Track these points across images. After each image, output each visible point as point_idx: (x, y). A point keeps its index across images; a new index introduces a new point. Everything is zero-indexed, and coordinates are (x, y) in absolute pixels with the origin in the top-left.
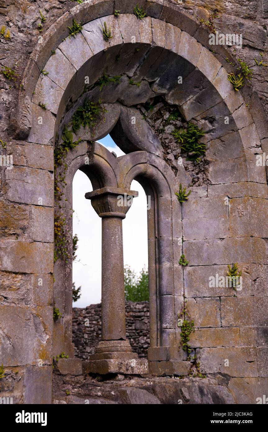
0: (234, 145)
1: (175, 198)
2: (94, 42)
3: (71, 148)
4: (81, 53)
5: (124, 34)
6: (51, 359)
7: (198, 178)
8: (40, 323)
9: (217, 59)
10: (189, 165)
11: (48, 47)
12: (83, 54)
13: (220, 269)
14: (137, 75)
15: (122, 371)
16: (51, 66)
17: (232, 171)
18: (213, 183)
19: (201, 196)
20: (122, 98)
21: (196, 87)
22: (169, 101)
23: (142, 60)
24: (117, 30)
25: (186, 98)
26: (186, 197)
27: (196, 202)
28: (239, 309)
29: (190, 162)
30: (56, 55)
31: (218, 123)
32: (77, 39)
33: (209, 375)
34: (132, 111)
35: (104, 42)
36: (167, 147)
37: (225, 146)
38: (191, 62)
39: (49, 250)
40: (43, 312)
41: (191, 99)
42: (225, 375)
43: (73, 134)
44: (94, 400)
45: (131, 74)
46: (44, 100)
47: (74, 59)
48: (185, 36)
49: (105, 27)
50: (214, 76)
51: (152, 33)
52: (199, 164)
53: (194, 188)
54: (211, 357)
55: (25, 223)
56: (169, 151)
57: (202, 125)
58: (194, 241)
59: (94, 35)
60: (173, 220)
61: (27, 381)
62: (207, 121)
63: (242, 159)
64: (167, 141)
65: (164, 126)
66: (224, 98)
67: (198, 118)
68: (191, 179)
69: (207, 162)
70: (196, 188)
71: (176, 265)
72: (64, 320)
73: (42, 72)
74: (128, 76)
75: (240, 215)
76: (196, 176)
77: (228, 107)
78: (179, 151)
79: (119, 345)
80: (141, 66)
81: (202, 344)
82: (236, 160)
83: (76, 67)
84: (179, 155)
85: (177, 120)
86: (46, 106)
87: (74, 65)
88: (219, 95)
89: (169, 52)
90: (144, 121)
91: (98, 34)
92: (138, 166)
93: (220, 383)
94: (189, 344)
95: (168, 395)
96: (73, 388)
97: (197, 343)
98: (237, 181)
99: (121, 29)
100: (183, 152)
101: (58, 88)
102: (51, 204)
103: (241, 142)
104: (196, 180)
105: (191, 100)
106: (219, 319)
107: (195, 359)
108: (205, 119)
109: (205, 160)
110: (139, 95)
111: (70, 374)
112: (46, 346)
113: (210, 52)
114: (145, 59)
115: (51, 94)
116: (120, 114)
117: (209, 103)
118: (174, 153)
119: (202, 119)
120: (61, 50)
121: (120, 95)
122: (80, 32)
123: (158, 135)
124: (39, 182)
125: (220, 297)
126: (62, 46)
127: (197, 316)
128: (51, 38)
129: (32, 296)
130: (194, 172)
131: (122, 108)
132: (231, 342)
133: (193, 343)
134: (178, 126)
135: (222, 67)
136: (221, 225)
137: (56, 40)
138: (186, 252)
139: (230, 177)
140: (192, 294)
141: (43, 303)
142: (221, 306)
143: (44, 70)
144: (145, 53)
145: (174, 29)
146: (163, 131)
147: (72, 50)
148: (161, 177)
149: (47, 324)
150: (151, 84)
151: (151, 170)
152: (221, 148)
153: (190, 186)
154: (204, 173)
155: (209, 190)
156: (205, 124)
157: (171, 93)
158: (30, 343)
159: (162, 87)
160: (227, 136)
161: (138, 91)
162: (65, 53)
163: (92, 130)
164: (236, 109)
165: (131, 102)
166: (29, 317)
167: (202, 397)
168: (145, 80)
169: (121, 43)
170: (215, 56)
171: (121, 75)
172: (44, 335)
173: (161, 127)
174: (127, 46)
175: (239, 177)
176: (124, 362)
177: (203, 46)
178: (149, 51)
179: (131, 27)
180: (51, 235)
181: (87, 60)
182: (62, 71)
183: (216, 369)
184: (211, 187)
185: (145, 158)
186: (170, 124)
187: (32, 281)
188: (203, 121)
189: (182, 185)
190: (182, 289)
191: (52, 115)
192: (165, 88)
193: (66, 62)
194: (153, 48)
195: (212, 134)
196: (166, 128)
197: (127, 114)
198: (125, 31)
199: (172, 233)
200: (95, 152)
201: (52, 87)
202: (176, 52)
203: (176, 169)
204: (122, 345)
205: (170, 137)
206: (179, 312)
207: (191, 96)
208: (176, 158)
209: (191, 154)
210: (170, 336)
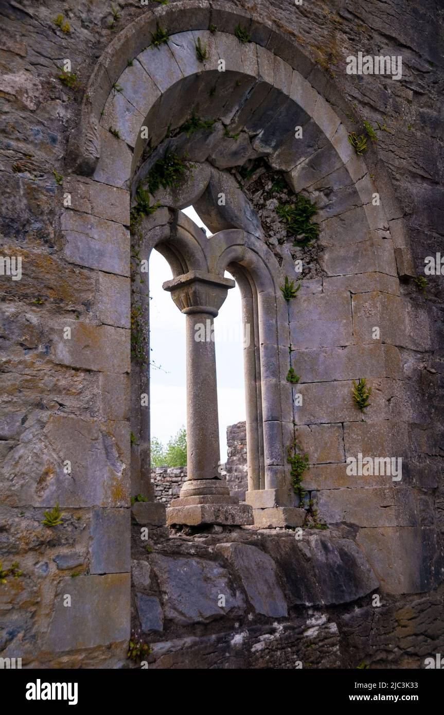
0: (358, 225)
1: (280, 294)
2: (185, 61)
3: (147, 214)
4: (167, 72)
6: (129, 499)
7: (310, 269)
8: (112, 446)
9: (336, 112)
10: (298, 253)
11: (123, 53)
12: (170, 73)
13: (342, 386)
14: (234, 123)
15: (219, 520)
16: (126, 79)
17: (355, 258)
18: (330, 274)
19: (315, 292)
20: (213, 157)
21: (309, 146)
22: (274, 165)
23: (243, 101)
24: (214, 51)
25: (295, 162)
26: (294, 293)
27: (308, 300)
28: (369, 438)
29: (299, 248)
30: (133, 68)
31: (336, 196)
32: (162, 52)
33: (330, 526)
34: (225, 176)
35: (197, 63)
36: (269, 227)
37: (345, 226)
38: (305, 109)
39: (124, 339)
40: (117, 429)
41: (303, 162)
42: (351, 525)
43: (150, 195)
44: (187, 560)
45: (227, 121)
46: (116, 125)
47: (157, 77)
48: (297, 78)
49: (199, 44)
50: (332, 133)
51: (258, 64)
52: (310, 250)
53: (305, 282)
54: (332, 501)
55: (90, 296)
56: (271, 233)
57: (316, 198)
58: (306, 350)
59: (185, 51)
60: (279, 323)
61: (95, 530)
62: (322, 194)
63: (368, 243)
65: (265, 200)
66: (345, 163)
67: (311, 189)
68: (300, 269)
69: (322, 249)
70: (307, 281)
71: (284, 382)
72: (140, 448)
73: (114, 86)
74: (223, 124)
75: (368, 315)
76: (307, 266)
77: (350, 174)
78: (284, 233)
79: (214, 486)
80: (242, 110)
81: (319, 486)
82: (360, 244)
83: (161, 89)
84: (285, 239)
85: (283, 192)
86: (120, 134)
87: (158, 86)
88: (339, 157)
89: (279, 92)
90: (239, 191)
91: (189, 50)
92: (233, 247)
93: (344, 536)
94: (302, 485)
97: (313, 484)
98: (362, 272)
99: (219, 51)
100: (289, 235)
102: (127, 272)
103: (367, 221)
104: (307, 271)
105: (303, 164)
106: (342, 452)
107: (311, 506)
108: (319, 190)
109: (318, 246)
110: (235, 154)
111: (151, 524)
112: (122, 480)
113: (327, 103)
114: (247, 99)
115: (127, 118)
116: (211, 178)
117: (325, 168)
118: (278, 236)
119: (316, 190)
120: (140, 62)
121: (210, 152)
122: (166, 42)
123: (258, 212)
124: (109, 239)
125: (342, 423)
126: (142, 57)
127: (312, 449)
128: (128, 41)
129: (99, 405)
130: (304, 261)
131: (213, 170)
132: (359, 482)
133: (308, 483)
134: (284, 200)
135: (341, 123)
136: (342, 329)
137: (134, 45)
138: (295, 365)
139: (352, 267)
140: (305, 420)
141: (116, 416)
142: (345, 435)
143: (117, 84)
144: (248, 92)
145: (284, 64)
146: (263, 206)
147: (155, 65)
148: (261, 265)
149: (123, 447)
150: (252, 138)
151: (250, 255)
152: (341, 230)
153: (298, 279)
154: (318, 263)
155: (324, 284)
156: (319, 197)
157: (277, 153)
158: (98, 473)
159: (266, 144)
160: (348, 213)
161: (234, 147)
162: (145, 67)
163: (174, 193)
164: (359, 179)
165: (223, 163)
166: (96, 435)
167: (327, 554)
168: (245, 131)
170: (333, 109)
171: (215, 121)
172: (119, 464)
173: (262, 201)
174: (226, 76)
175: (365, 266)
176: (222, 508)
177: (319, 93)
178: (252, 88)
179: (232, 50)
180: (127, 317)
181: (174, 82)
182: (141, 90)
183: (339, 517)
184: (327, 280)
185: (243, 239)
186: (274, 197)
187: (100, 383)
188: (317, 193)
189: (288, 278)
190: (292, 413)
191: (127, 147)
192: (269, 145)
193: (147, 79)
194: (260, 84)
195: (328, 210)
196: (268, 202)
197: (219, 179)
198: (224, 54)
199: (277, 340)
200: (179, 223)
201: (128, 110)
202: (287, 94)
203: (280, 258)
204: (217, 485)
205: (273, 215)
206: (288, 443)
207: (303, 159)
208: (281, 242)
209: (299, 237)
210: (279, 475)
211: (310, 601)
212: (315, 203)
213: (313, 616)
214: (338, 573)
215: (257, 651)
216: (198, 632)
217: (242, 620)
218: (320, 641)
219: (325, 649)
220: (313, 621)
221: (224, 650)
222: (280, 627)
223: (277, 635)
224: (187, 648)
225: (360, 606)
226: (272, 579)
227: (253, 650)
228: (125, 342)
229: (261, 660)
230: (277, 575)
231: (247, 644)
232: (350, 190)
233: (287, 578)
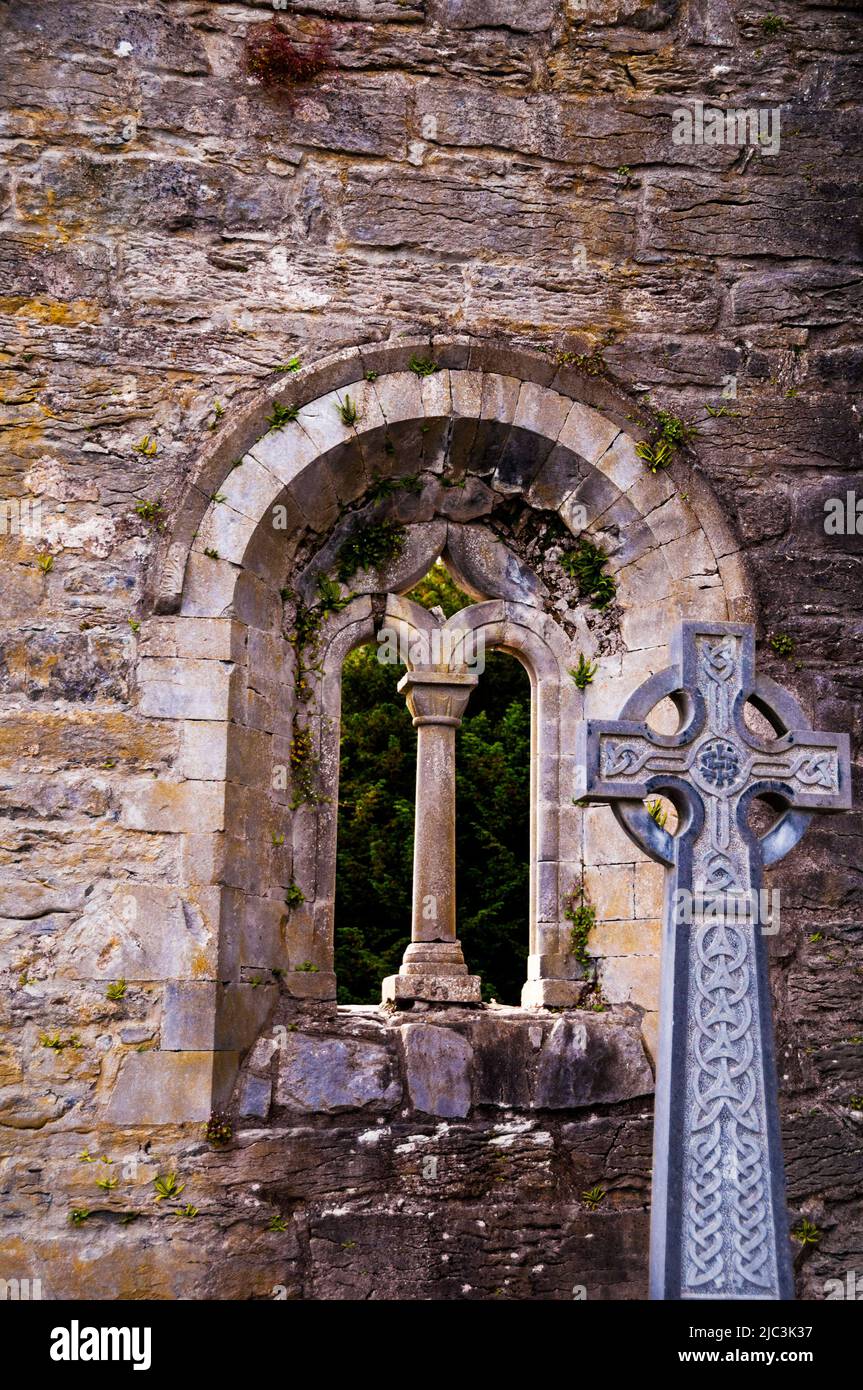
0: (657, 575)
1: (568, 681)
2: (323, 432)
3: (336, 611)
4: (295, 456)
5: (387, 408)
6: (213, 971)
7: (610, 641)
8: (196, 913)
9: (610, 419)
10: (595, 618)
11: (222, 457)
12: (299, 455)
14: (450, 469)
15: (422, 995)
16: (232, 486)
17: (658, 624)
18: (630, 648)
19: (613, 674)
20: (443, 511)
21: (570, 476)
22: (534, 506)
23: (446, 444)
24: (372, 404)
25: (560, 498)
26: (590, 676)
27: (605, 686)
29: (597, 611)
30: (243, 467)
31: (624, 536)
32: (288, 433)
33: (614, 1008)
34: (472, 530)
35: (343, 429)
36: (553, 586)
37: (643, 577)
38: (543, 434)
39: (215, 792)
40: (203, 894)
41: (569, 495)
42: (637, 1008)
43: (340, 585)
45: (439, 470)
46: (215, 544)
47: (279, 467)
48: (530, 392)
49: (348, 403)
50: (600, 452)
51: (451, 397)
52: (610, 614)
53: (603, 661)
54: (618, 973)
55: (171, 751)
56: (558, 594)
57: (601, 541)
59: (324, 420)
60: (562, 723)
62: (607, 535)
63: (672, 600)
64: (553, 576)
65: (543, 549)
66: (625, 491)
67: (592, 530)
68: (597, 642)
69: (621, 611)
70: (605, 659)
71: (568, 806)
72: (316, 906)
73: (213, 498)
74: (434, 474)
76: (605, 637)
77: (636, 505)
78: (575, 592)
80: (452, 454)
81: (605, 951)
82: (663, 603)
83: (283, 480)
84: (577, 600)
85: (564, 536)
86: (221, 554)
87: (280, 477)
88: (614, 485)
89: (494, 423)
90: (500, 545)
91: (330, 417)
92: (484, 628)
93: (629, 1022)
94: (587, 950)
95: (494, 1040)
96: (313, 1021)
97: (599, 949)
98: (665, 643)
99: (381, 401)
100: (583, 594)
101: (245, 519)
103: (667, 568)
104: (606, 644)
105: (571, 499)
106: (631, 904)
107: (596, 978)
108: (603, 530)
109: (617, 607)
110: (472, 502)
111: (312, 998)
112: (206, 951)
113: (591, 410)
114: (450, 441)
115: (230, 531)
116: (447, 539)
117: (600, 501)
118: (567, 597)
119: (599, 530)
120: (252, 457)
121: (435, 507)
122: (293, 419)
123: (532, 568)
124: (200, 681)
125: (634, 863)
126: (256, 450)
127: (601, 898)
128: (226, 441)
129: (180, 869)
130: (601, 630)
131: (450, 526)
133: (593, 950)
134: (566, 547)
135: (622, 432)
137: (240, 442)
139: (655, 636)
140: (595, 858)
141: (202, 882)
142: (636, 881)
143: (217, 494)
144: (446, 432)
145: (503, 381)
146: (541, 559)
147: (276, 453)
148: (535, 644)
149: (209, 915)
150: (488, 480)
151: (513, 634)
152: (638, 583)
153: (597, 656)
154: (618, 631)
155: (624, 663)
156: (604, 540)
157: (531, 490)
158: (174, 944)
159: (511, 484)
160: (644, 559)
161: (466, 495)
162: (260, 460)
163: (381, 573)
164: (656, 508)
165: (462, 515)
166: (174, 903)
168: (470, 475)
169: (380, 424)
170: (604, 415)
171: (419, 474)
172: (203, 933)
173: (538, 552)
174: (399, 428)
175: (669, 634)
176: (427, 979)
177: (574, 400)
178: (451, 428)
179: (404, 394)
180: (221, 768)
181: (306, 464)
182: (253, 491)
183: (624, 996)
184: (627, 656)
185: (500, 613)
186: (554, 544)
187: (182, 845)
188: (600, 536)
189: (584, 655)
190: (580, 849)
191: (230, 567)
192: (516, 484)
193: (262, 475)
194: (458, 422)
195: (620, 556)
196: (547, 553)
197: (462, 536)
198: (391, 402)
199: (559, 747)
200: (388, 612)
201: (232, 520)
202: (507, 422)
203: (570, 628)
204: (435, 950)
205: (557, 568)
206: (569, 893)
207: (568, 493)
208: (572, 605)
209: (593, 596)
210: (548, 936)
211: (508, 1102)
212: (601, 549)
213: (512, 1120)
214: (571, 1069)
215: (404, 1153)
216: (320, 1123)
217: (390, 1117)
218: (516, 1152)
219: (525, 1162)
220: (508, 1127)
221: (348, 1147)
222: (444, 1128)
223: (436, 1138)
224: (291, 1138)
225: (601, 1114)
226: (459, 1070)
227: (397, 1151)
228: (217, 797)
229: (409, 1164)
230: (470, 1068)
231: (386, 1145)
232: (640, 527)
233: (485, 1071)
